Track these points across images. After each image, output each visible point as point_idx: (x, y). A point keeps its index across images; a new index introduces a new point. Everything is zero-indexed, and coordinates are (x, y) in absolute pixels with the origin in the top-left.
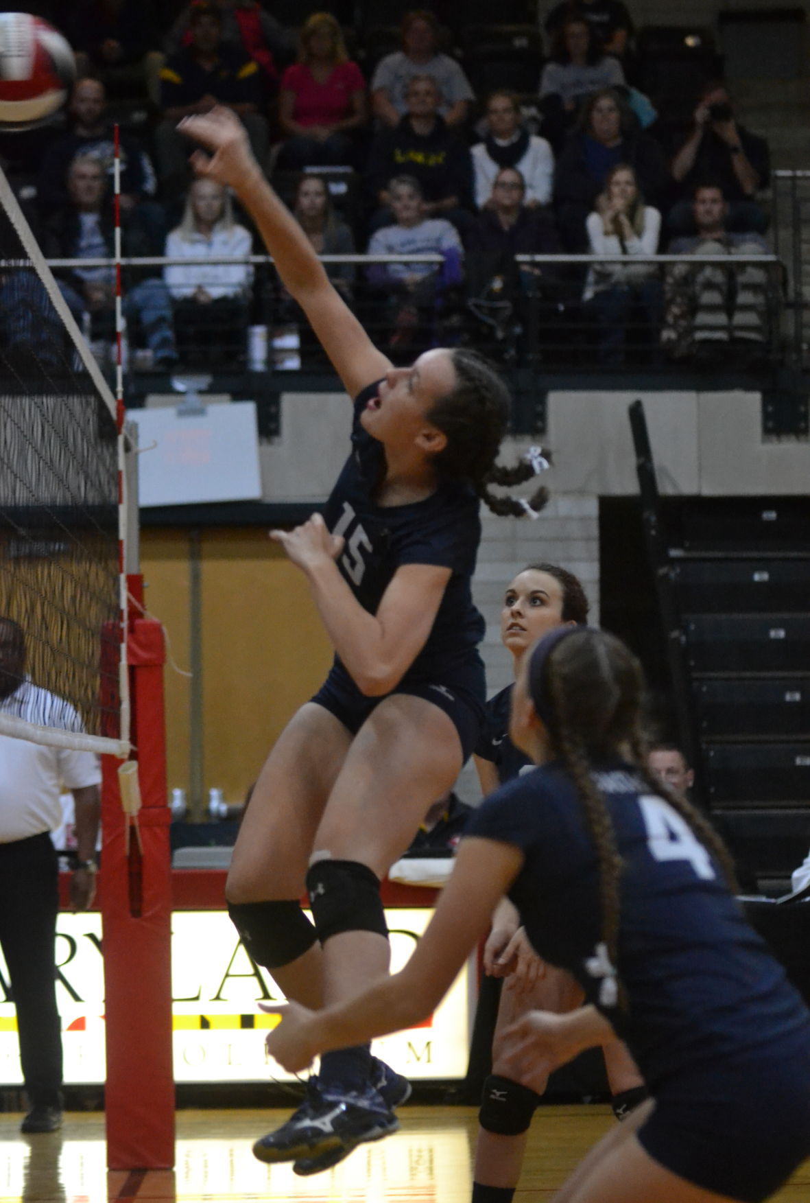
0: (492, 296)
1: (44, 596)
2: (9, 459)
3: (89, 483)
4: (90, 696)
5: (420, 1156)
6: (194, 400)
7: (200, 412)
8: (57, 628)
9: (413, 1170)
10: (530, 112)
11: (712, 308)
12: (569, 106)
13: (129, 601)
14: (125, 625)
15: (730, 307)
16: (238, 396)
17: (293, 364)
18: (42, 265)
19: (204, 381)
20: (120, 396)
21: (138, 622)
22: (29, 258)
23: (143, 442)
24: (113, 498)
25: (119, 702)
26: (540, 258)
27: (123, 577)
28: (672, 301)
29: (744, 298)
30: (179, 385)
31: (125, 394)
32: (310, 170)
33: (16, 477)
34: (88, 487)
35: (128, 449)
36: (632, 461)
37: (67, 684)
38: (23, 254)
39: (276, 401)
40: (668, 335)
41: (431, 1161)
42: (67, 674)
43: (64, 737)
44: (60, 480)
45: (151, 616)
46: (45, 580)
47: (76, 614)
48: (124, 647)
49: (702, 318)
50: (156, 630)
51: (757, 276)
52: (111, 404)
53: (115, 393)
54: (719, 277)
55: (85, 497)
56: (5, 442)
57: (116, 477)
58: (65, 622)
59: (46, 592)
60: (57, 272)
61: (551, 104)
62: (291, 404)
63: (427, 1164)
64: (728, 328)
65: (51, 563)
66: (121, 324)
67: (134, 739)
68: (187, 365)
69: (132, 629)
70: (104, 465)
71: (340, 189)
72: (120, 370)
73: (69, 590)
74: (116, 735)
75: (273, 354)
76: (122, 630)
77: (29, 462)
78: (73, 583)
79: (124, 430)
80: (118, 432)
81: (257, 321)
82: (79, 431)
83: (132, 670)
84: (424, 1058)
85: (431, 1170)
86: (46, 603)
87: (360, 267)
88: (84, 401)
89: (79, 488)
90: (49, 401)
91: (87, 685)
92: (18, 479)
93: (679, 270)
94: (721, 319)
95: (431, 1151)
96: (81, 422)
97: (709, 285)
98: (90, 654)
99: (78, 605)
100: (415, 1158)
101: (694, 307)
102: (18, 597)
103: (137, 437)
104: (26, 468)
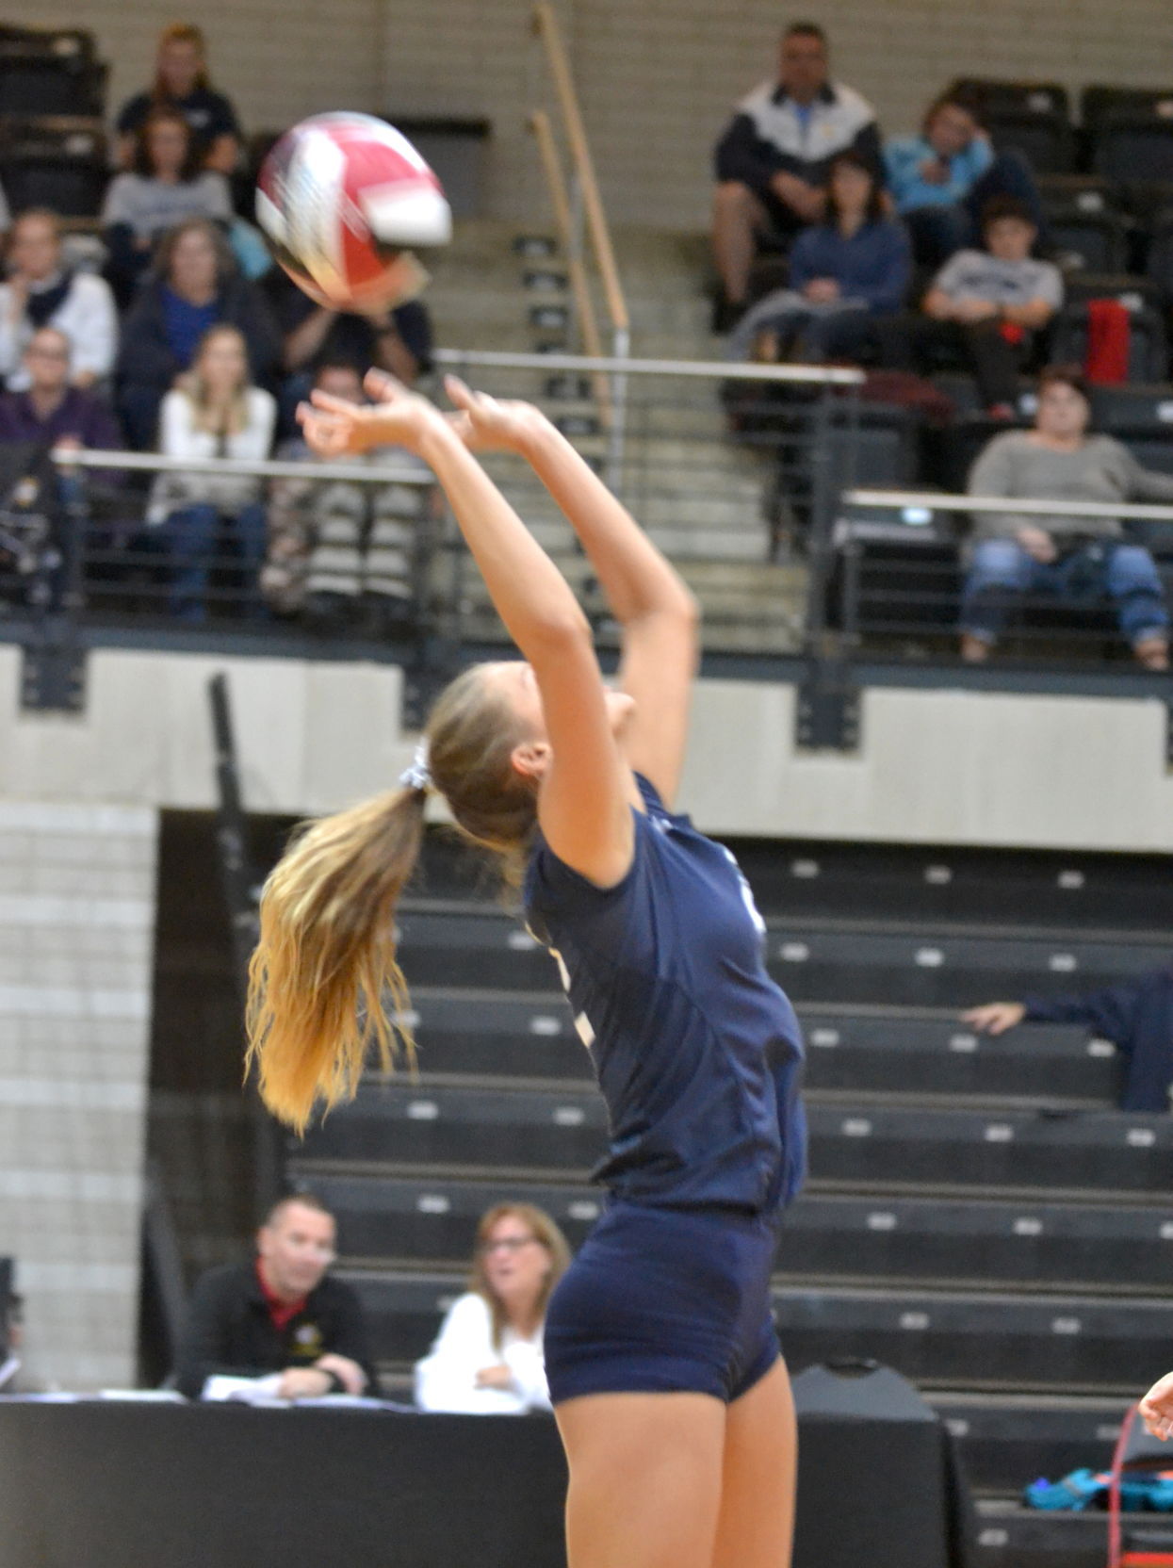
0: (18, 509)
10: (87, 246)
11: (338, 545)
12: (143, 241)
15: (364, 544)
28: (281, 531)
29: (385, 531)
36: (207, 758)
40: (273, 577)
49: (324, 558)
51: (405, 502)
54: (353, 500)
61: (119, 237)
64: (361, 575)
93: (297, 488)
94: (349, 560)
97: (340, 512)
101: (313, 541)
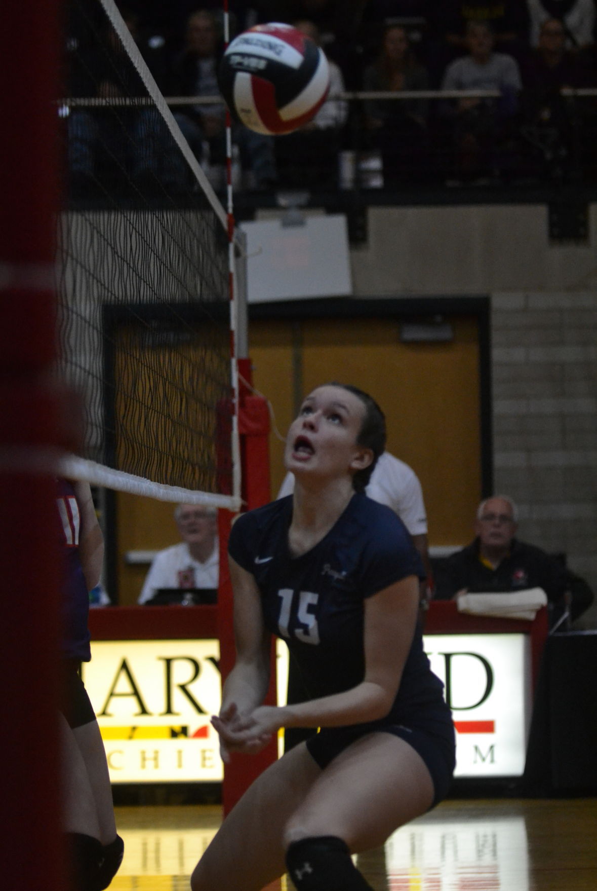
0: (541, 124)
1: (165, 377)
2: (134, 263)
3: (204, 283)
4: (206, 460)
5: (485, 841)
6: (294, 214)
7: (300, 223)
8: (177, 404)
9: (480, 853)
13: (240, 381)
14: (236, 401)
16: (331, 210)
17: (377, 182)
18: (162, 104)
19: (303, 197)
20: (230, 211)
21: (248, 398)
22: (150, 97)
23: (250, 249)
24: (225, 296)
25: (231, 465)
26: (582, 92)
27: (234, 362)
30: (283, 201)
31: (234, 209)
32: (390, 21)
33: (140, 278)
34: (203, 287)
35: (238, 254)
37: (186, 451)
38: (145, 93)
39: (363, 214)
41: (495, 845)
42: (186, 442)
43: (184, 494)
44: (179, 281)
45: (258, 393)
46: (166, 363)
47: (193, 392)
48: (235, 419)
50: (263, 404)
52: (224, 218)
53: (226, 208)
55: (201, 294)
56: (131, 249)
57: (228, 278)
58: (184, 400)
59: (167, 375)
60: (174, 109)
62: (376, 216)
63: (491, 848)
65: (171, 351)
66: (231, 150)
67: (244, 495)
68: (288, 184)
69: (242, 404)
70: (218, 268)
71: (416, 36)
72: (230, 189)
73: (188, 372)
74: (229, 491)
75: (360, 175)
76: (233, 405)
77: (152, 265)
78: (191, 367)
79: (234, 239)
80: (229, 240)
81: (347, 147)
82: (195, 241)
83: (243, 438)
84: (488, 759)
85: (494, 853)
86: (167, 384)
87: (434, 102)
88: (199, 216)
89: (196, 287)
90: (169, 217)
91: (204, 451)
92: (142, 281)
95: (494, 836)
96: (197, 233)
98: (206, 424)
99: (195, 384)
100: (481, 843)
102: (143, 378)
103: (245, 245)
104: (149, 271)
